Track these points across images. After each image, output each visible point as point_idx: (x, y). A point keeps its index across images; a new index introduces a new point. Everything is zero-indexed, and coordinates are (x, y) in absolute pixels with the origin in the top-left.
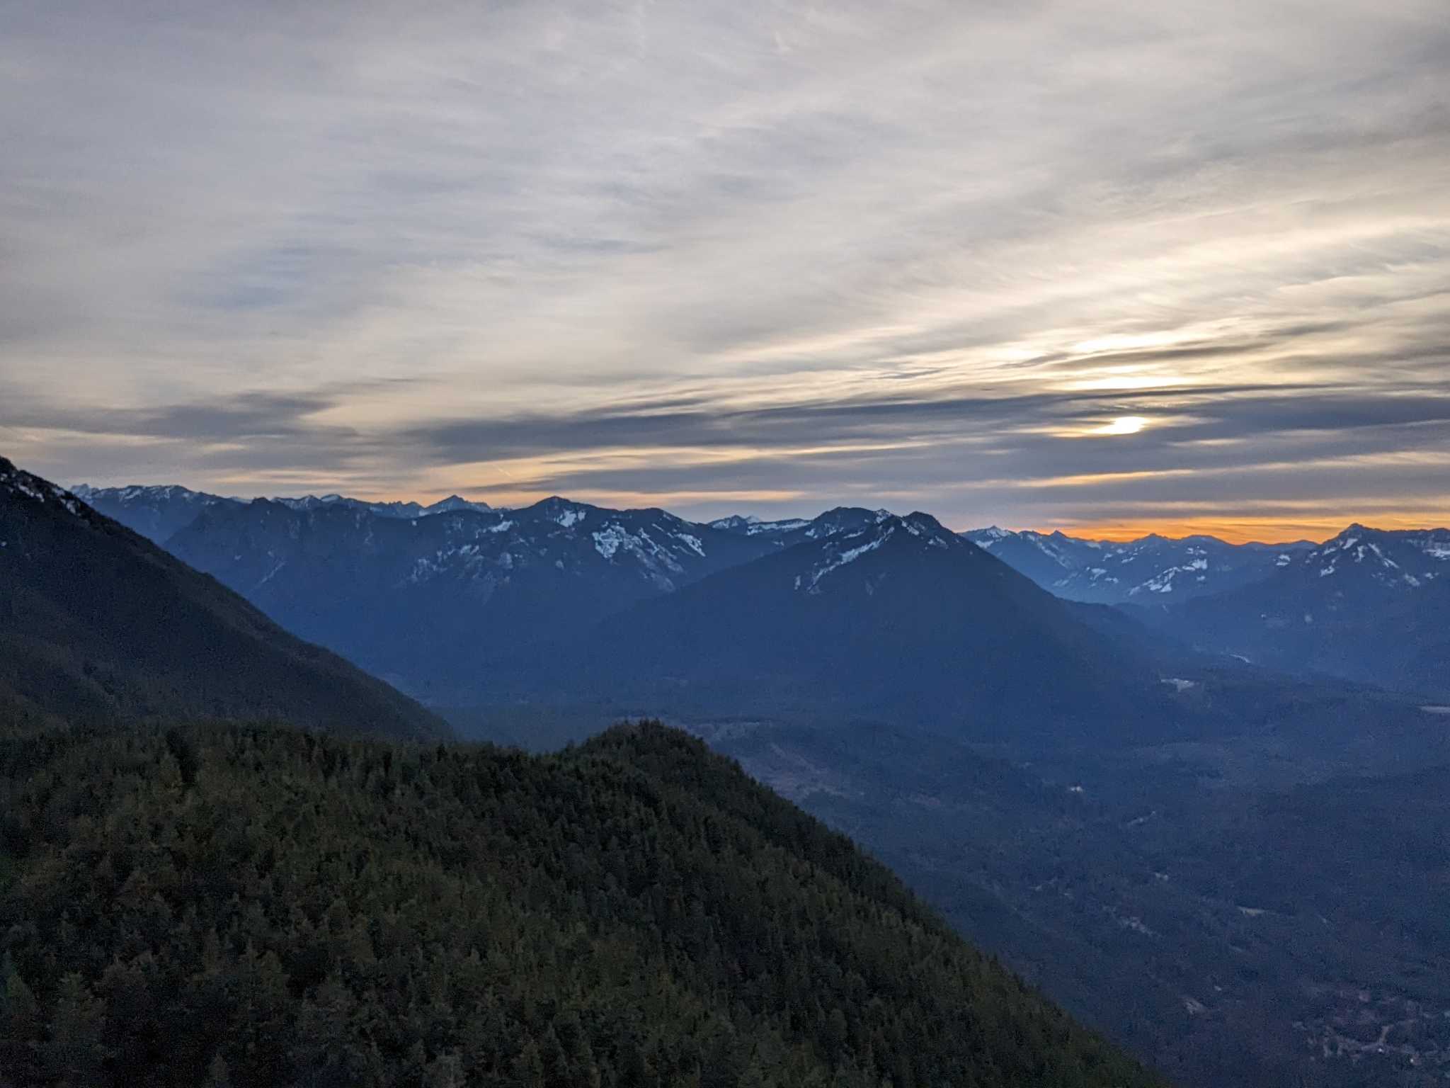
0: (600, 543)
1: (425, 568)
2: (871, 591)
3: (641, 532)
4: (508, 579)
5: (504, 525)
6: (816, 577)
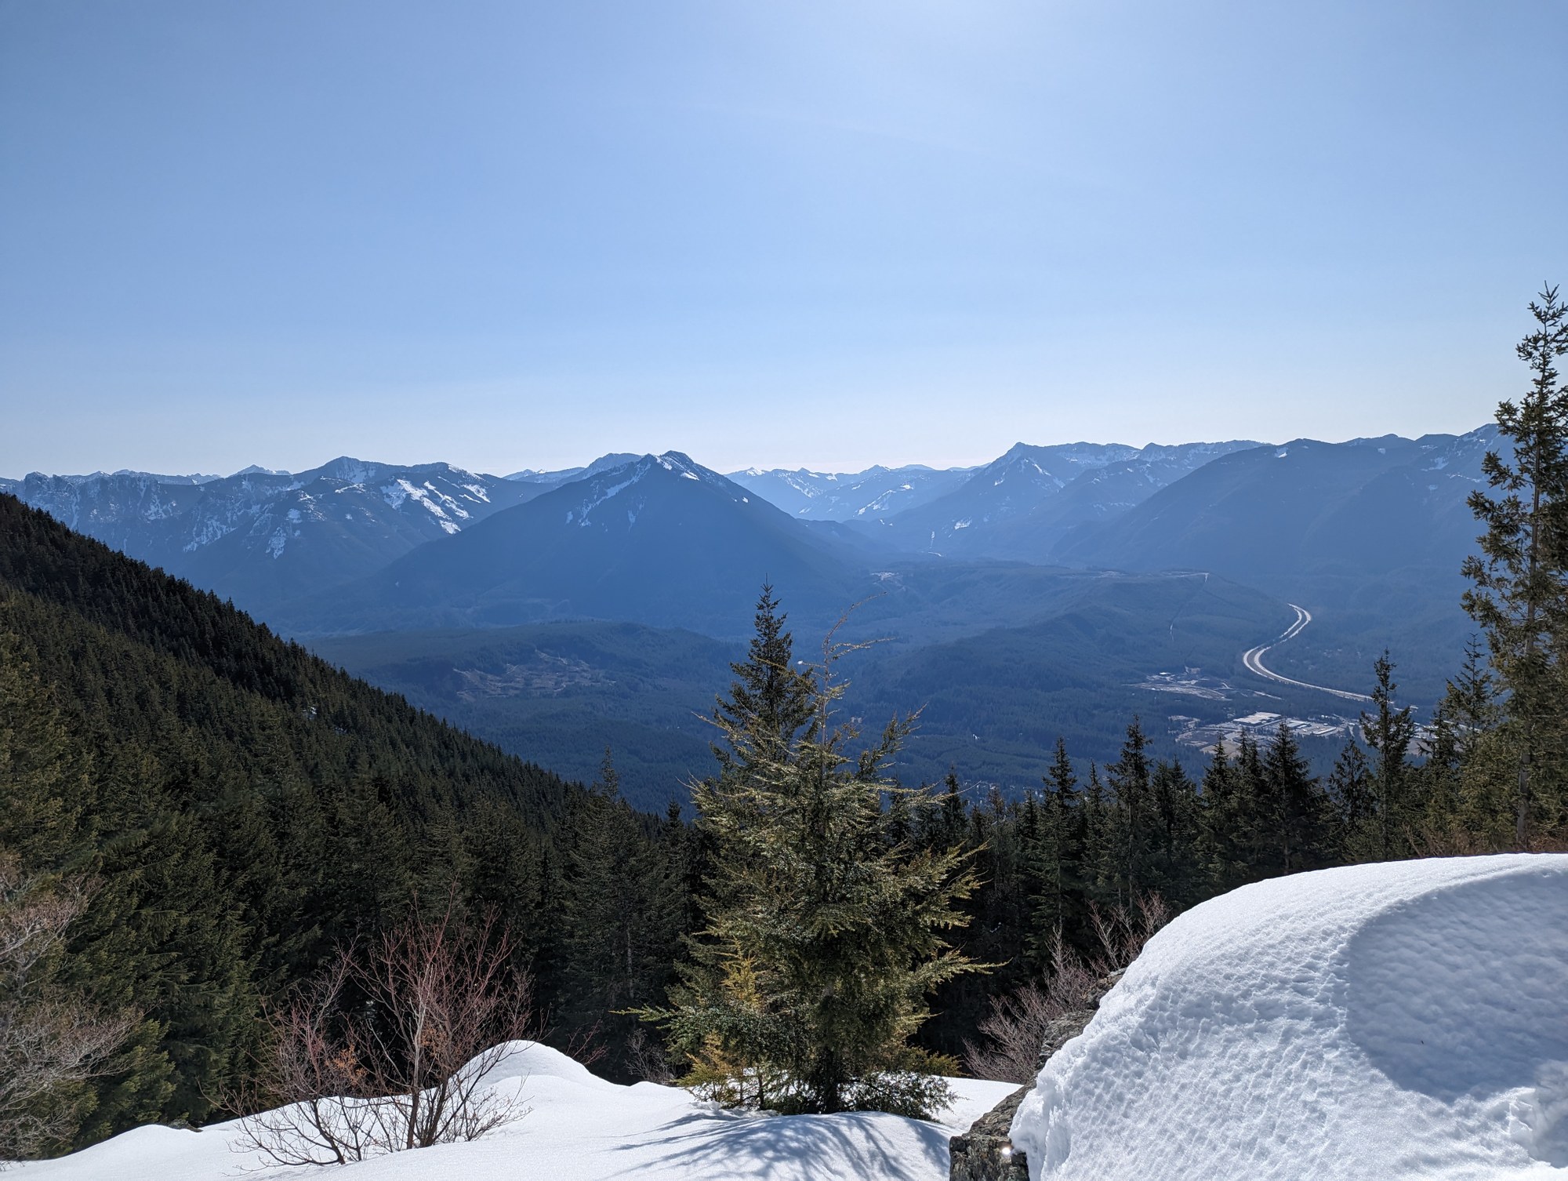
0: (388, 496)
1: (215, 529)
2: (632, 520)
3: (427, 484)
4: (298, 533)
5: (296, 486)
6: (585, 512)
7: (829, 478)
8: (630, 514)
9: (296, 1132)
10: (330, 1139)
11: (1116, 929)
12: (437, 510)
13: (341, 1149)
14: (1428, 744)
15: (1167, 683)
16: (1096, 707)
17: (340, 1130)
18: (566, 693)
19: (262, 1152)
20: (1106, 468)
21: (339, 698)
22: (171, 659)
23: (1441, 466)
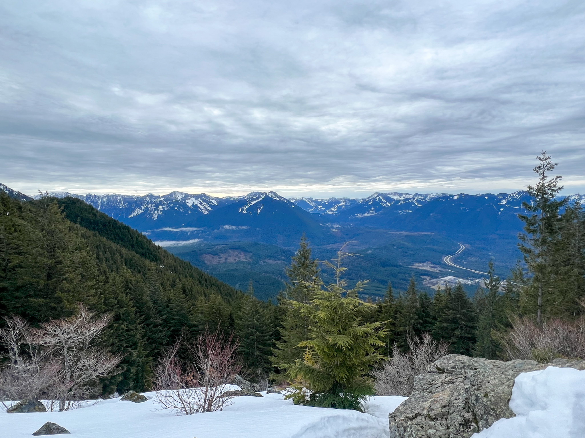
0: (188, 203)
1: (138, 211)
2: (259, 211)
3: (199, 199)
4: (161, 213)
5: (162, 199)
6: (245, 209)
7: (319, 200)
8: (258, 209)
9: (171, 397)
10: (182, 401)
11: (415, 343)
12: (202, 207)
13: (185, 404)
14: (504, 288)
15: (420, 266)
16: (399, 273)
17: (185, 398)
18: (237, 263)
19: (162, 404)
20: (403, 200)
21: (171, 261)
22: (124, 248)
23: (504, 203)
